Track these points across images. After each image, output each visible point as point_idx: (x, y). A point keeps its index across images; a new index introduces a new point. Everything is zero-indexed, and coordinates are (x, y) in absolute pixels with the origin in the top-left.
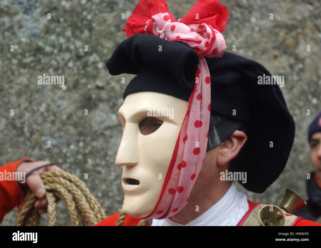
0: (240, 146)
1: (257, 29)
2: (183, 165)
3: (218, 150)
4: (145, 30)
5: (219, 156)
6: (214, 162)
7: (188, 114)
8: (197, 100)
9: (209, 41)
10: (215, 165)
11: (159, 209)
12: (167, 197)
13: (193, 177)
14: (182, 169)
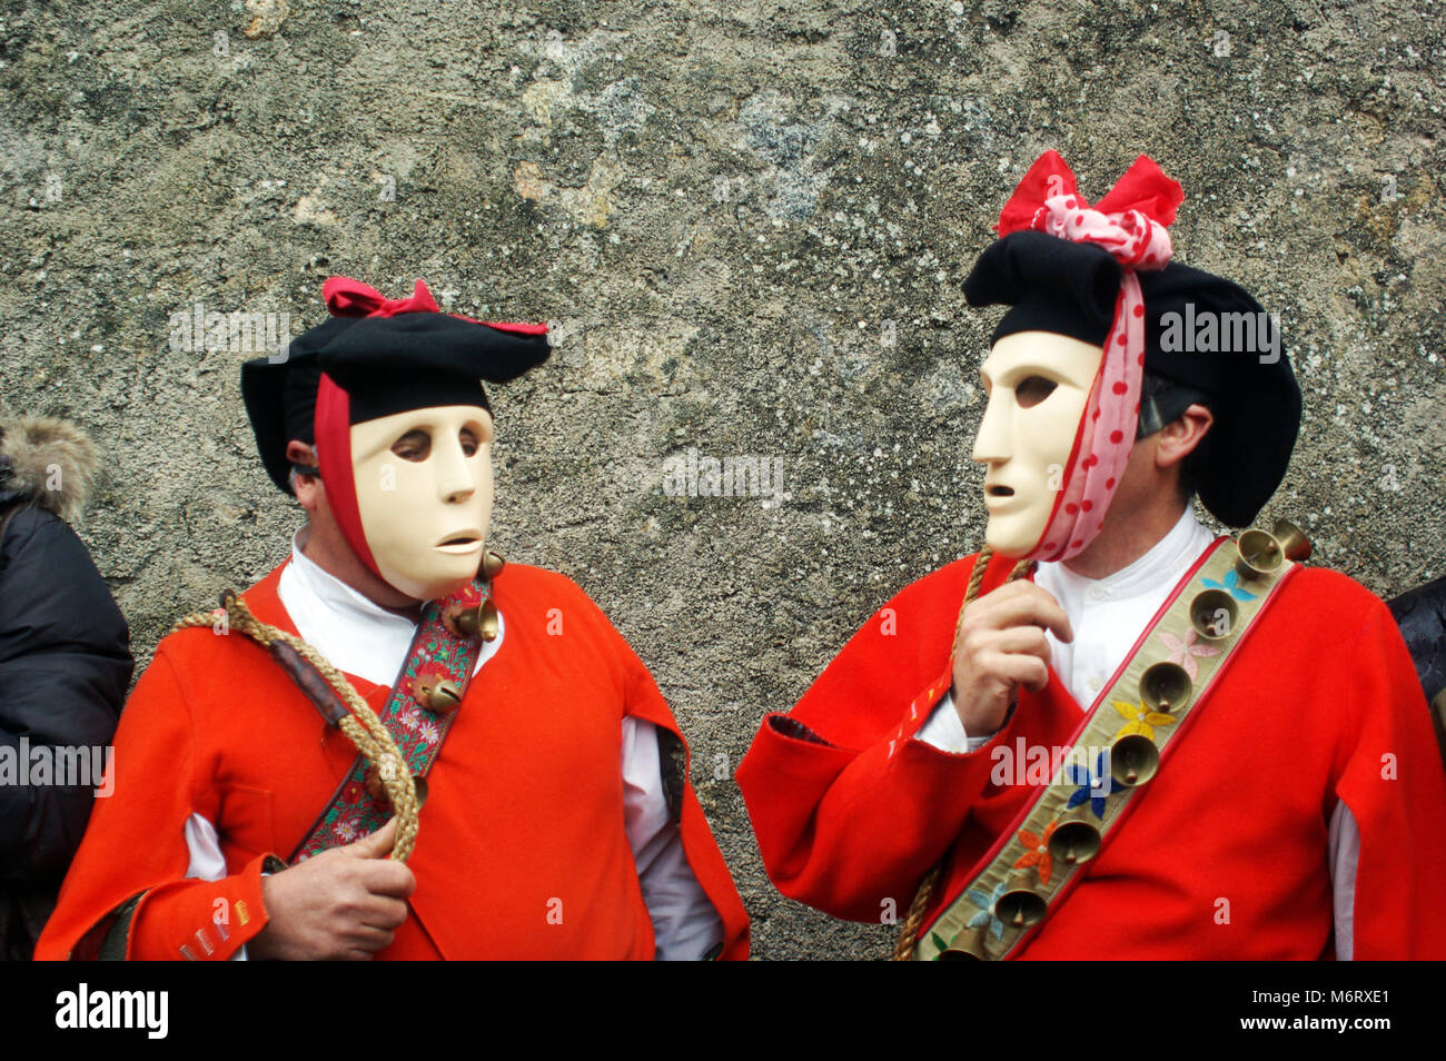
0: (1200, 434)
1: (1299, 193)
2: (1091, 461)
3: (1157, 439)
4: (1033, 226)
5: (1160, 450)
6: (1150, 459)
7: (1102, 370)
8: (1118, 346)
9: (1141, 240)
10: (1151, 466)
11: (1049, 539)
12: (1064, 520)
13: (1110, 483)
14: (1091, 469)
